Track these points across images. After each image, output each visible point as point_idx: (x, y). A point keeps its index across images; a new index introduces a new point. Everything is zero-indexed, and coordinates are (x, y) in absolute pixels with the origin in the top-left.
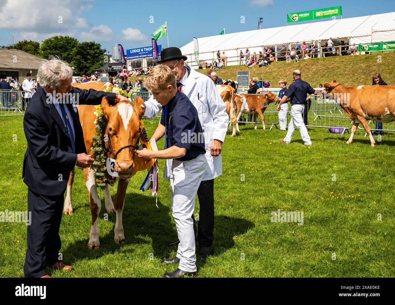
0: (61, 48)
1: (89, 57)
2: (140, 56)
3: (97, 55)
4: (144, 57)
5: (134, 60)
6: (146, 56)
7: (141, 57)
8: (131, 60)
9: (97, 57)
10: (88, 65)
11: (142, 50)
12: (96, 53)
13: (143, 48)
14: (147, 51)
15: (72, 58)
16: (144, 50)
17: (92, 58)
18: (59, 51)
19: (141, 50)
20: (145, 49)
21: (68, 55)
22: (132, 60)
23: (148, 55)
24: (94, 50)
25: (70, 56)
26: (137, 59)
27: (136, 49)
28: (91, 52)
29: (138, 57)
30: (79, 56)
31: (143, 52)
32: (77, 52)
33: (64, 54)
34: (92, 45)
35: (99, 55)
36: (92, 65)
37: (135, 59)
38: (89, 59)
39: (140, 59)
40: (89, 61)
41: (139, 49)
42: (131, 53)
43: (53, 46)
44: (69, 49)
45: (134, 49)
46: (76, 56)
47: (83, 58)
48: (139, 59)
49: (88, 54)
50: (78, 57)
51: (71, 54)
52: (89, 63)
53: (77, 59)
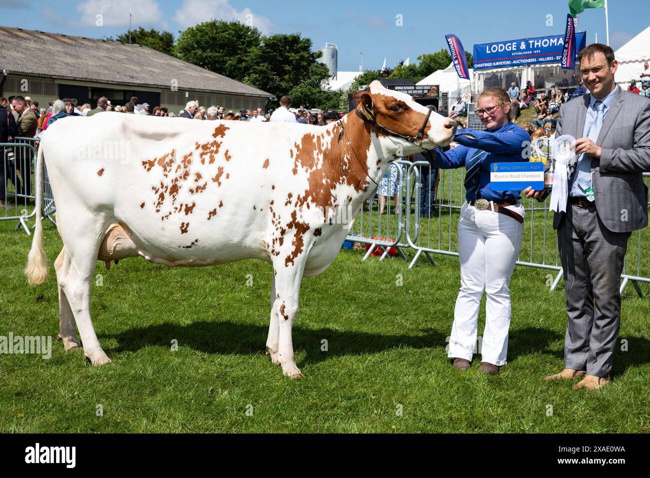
0: (222, 46)
1: (287, 68)
2: (514, 62)
3: (305, 64)
4: (529, 64)
5: (495, 70)
6: (534, 60)
7: (518, 65)
8: (485, 72)
9: (306, 68)
10: (284, 84)
11: (523, 46)
12: (302, 58)
13: (526, 41)
14: (538, 48)
15: (247, 69)
16: (527, 45)
17: (293, 69)
18: (219, 52)
19: (518, 45)
20: (531, 42)
21: (240, 61)
22: (490, 71)
23: (541, 59)
24: (297, 52)
25: (244, 64)
26: (505, 69)
27: (505, 43)
28: (293, 56)
29: (508, 63)
30: (266, 64)
31: (524, 50)
32: (261, 55)
33: (230, 60)
34: (292, 43)
35: (309, 65)
36: (294, 85)
37: (500, 70)
38: (289, 72)
39: (516, 67)
40: (287, 77)
41: (511, 42)
42: (488, 52)
43: (207, 42)
44: (240, 49)
45: (497, 44)
46: (258, 64)
47: (272, 70)
48: (510, 68)
49: (287, 61)
50: (264, 66)
51: (246, 61)
52: (288, 81)
53: (261, 72)
